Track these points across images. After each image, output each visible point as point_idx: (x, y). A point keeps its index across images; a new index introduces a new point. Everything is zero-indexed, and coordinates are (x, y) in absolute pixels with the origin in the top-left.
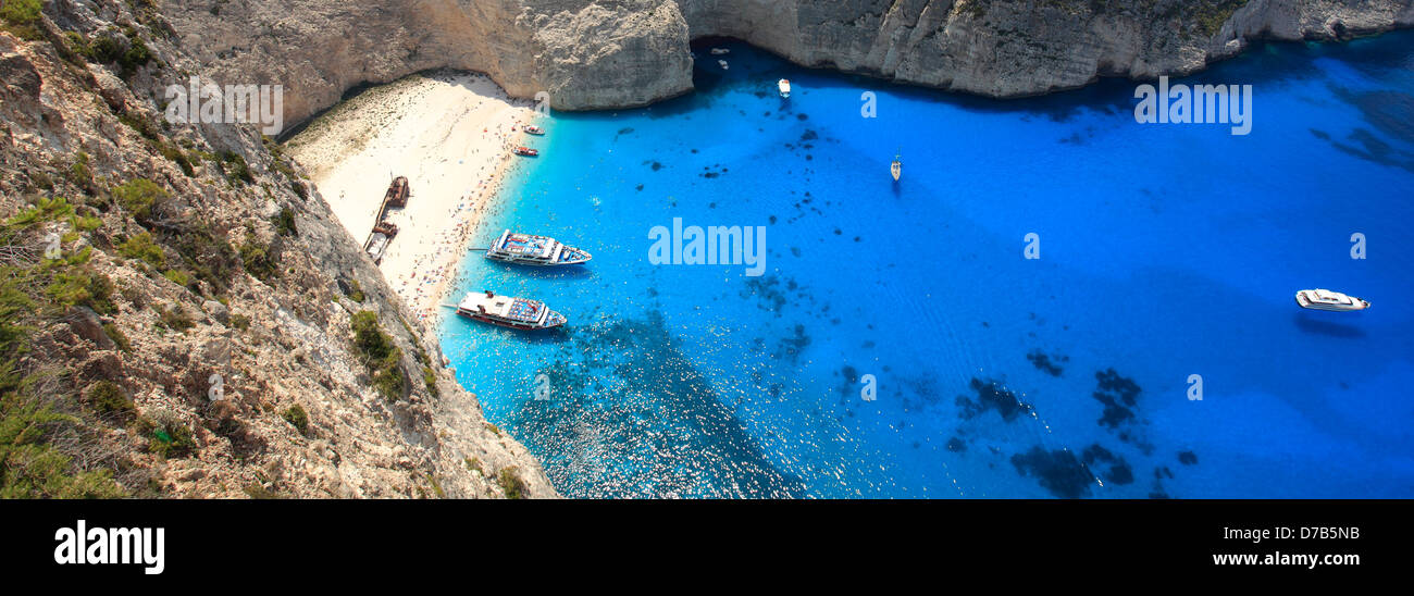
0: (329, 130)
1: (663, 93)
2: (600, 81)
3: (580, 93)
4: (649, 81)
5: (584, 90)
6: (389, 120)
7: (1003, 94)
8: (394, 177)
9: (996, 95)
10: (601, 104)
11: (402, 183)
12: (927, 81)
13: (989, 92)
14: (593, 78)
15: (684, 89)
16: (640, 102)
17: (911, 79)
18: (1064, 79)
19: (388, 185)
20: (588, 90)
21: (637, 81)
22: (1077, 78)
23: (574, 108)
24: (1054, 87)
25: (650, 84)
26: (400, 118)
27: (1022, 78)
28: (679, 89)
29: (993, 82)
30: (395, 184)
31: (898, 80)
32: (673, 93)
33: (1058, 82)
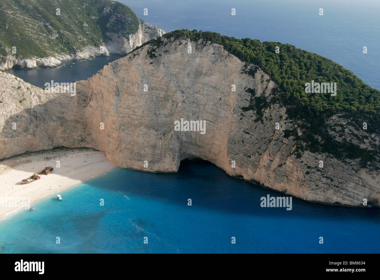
1: (162, 169)
2: (137, 157)
3: (129, 161)
4: (156, 162)
5: (131, 160)
7: (308, 199)
9: (305, 199)
10: (136, 168)
12: (277, 189)
13: (302, 197)
14: (135, 155)
15: (172, 171)
16: (151, 171)
17: (270, 187)
18: (344, 199)
20: (133, 161)
21: (152, 161)
22: (352, 201)
23: (126, 167)
24: (338, 203)
25: (157, 163)
27: (319, 193)
28: (170, 170)
29: (304, 192)
31: (265, 187)
32: (166, 171)
33: (340, 200)
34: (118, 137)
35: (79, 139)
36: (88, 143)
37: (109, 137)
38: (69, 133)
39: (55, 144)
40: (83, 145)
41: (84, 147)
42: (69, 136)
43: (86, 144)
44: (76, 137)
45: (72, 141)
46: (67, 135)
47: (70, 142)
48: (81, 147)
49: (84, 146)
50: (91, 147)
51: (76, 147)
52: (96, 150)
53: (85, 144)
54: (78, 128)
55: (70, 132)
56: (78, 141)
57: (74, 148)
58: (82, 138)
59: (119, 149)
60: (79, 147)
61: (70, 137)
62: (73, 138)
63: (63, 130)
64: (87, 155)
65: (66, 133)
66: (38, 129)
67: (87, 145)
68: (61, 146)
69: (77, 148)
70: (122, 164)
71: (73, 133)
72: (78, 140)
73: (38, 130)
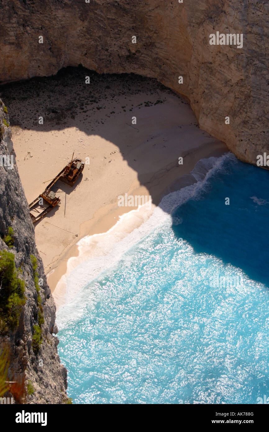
0: (38, 95)
6: (89, 107)
8: (75, 158)
11: (78, 166)
19: (65, 163)
26: (98, 109)
30: (72, 166)
34: (242, 86)
35: (123, 53)
36: (143, 66)
37: (211, 72)
38: (100, 37)
39: (64, 62)
40: (130, 69)
41: (132, 74)
42: (97, 46)
43: (139, 68)
44: (115, 49)
45: (105, 57)
46: (93, 42)
47: (100, 60)
48: (124, 72)
49: (133, 71)
50: (148, 76)
51: (114, 72)
52: (163, 88)
53: (136, 66)
54: (122, 27)
55: (100, 34)
56: (120, 57)
57: (108, 75)
58: (129, 51)
59: (240, 116)
60: (121, 72)
61: (100, 48)
62: (107, 50)
63: (85, 29)
64: (147, 104)
65: (91, 36)
66: (28, 28)
67: (139, 70)
68: (77, 66)
69: (114, 75)
70: (243, 152)
71: (109, 39)
72: (119, 55)
73: (27, 32)
